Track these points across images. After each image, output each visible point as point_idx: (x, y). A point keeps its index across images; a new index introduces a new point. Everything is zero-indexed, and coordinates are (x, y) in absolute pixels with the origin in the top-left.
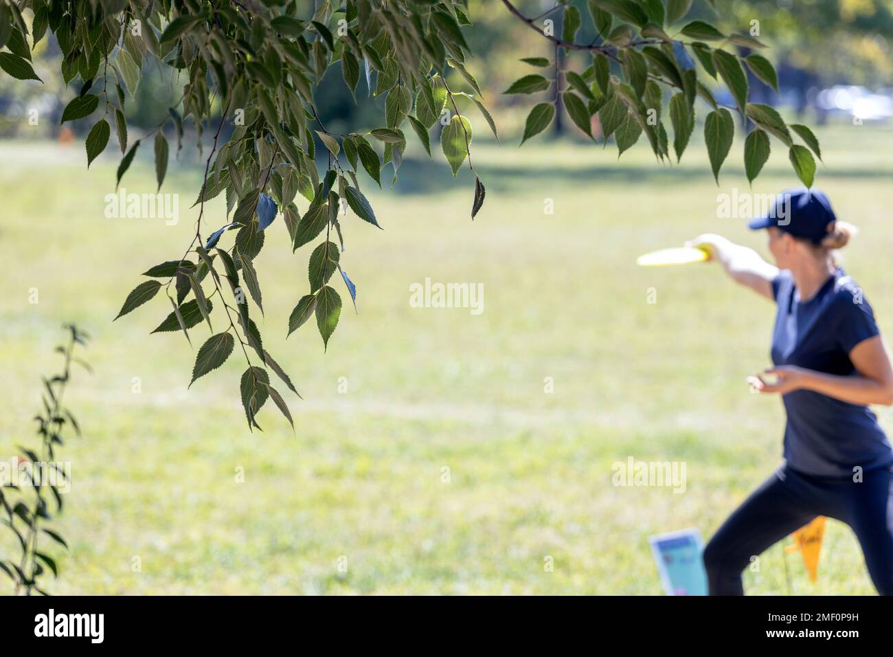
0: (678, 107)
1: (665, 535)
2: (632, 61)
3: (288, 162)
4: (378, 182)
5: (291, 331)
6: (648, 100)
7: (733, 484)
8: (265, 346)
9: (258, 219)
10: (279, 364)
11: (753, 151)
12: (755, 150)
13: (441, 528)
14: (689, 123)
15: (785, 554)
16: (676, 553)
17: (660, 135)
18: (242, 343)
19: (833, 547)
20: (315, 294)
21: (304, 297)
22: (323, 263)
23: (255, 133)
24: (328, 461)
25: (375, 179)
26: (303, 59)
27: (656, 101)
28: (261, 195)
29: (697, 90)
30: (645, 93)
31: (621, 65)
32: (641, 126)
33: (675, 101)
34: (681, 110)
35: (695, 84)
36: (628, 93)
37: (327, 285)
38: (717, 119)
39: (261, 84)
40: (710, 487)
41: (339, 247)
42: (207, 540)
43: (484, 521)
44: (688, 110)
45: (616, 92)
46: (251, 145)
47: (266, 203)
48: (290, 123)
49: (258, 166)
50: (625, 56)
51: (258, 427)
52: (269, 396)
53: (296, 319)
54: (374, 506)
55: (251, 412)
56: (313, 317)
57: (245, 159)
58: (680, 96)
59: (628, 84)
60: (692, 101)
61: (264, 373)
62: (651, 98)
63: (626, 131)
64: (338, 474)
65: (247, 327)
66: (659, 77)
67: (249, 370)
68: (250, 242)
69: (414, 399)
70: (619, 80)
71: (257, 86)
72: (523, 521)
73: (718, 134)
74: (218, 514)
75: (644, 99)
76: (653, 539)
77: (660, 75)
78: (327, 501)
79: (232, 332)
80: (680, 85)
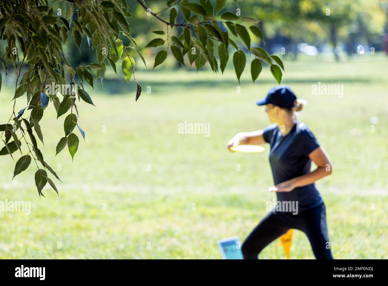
0: (221, 51)
1: (225, 240)
2: (200, 30)
3: (52, 78)
4: (93, 87)
5: (57, 153)
6: (208, 47)
7: (254, 217)
8: (45, 160)
9: (41, 104)
10: (51, 168)
11: (254, 68)
12: (255, 68)
13: (127, 239)
14: (226, 57)
15: (276, 247)
16: (229, 248)
17: (214, 62)
18: (35, 159)
19: (298, 243)
20: (67, 136)
21: (62, 138)
22: (70, 123)
23: (38, 67)
24: (79, 211)
25: (91, 86)
26: (57, 34)
27: (212, 48)
28: (42, 94)
29: (229, 42)
30: (207, 44)
31: (196, 33)
32: (206, 58)
33: (220, 48)
34: (223, 51)
35: (228, 40)
36: (199, 45)
37: (72, 132)
38: (239, 55)
39: (39, 45)
40: (245, 218)
41: (77, 116)
42: (26, 246)
43: (146, 235)
44: (225, 51)
45: (194, 44)
46: (37, 72)
47: (44, 97)
48: (52, 62)
49: (40, 81)
50: (197, 28)
51: (43, 196)
52: (48, 182)
53: (59, 148)
54: (99, 230)
55: (40, 189)
56: (67, 147)
57: (35, 79)
58: (222, 45)
59: (199, 41)
60: (227, 47)
61: (45, 172)
62: (209, 47)
63: (200, 61)
64: (83, 217)
65: (37, 152)
66: (212, 37)
67: (38, 170)
68: (37, 114)
69: (116, 183)
70: (195, 39)
71: (38, 46)
72: (163, 235)
73: (239, 61)
74: (31, 235)
75: (206, 47)
76: (219, 242)
77: (213, 37)
78: (79, 228)
79: (30, 154)
80: (221, 40)
